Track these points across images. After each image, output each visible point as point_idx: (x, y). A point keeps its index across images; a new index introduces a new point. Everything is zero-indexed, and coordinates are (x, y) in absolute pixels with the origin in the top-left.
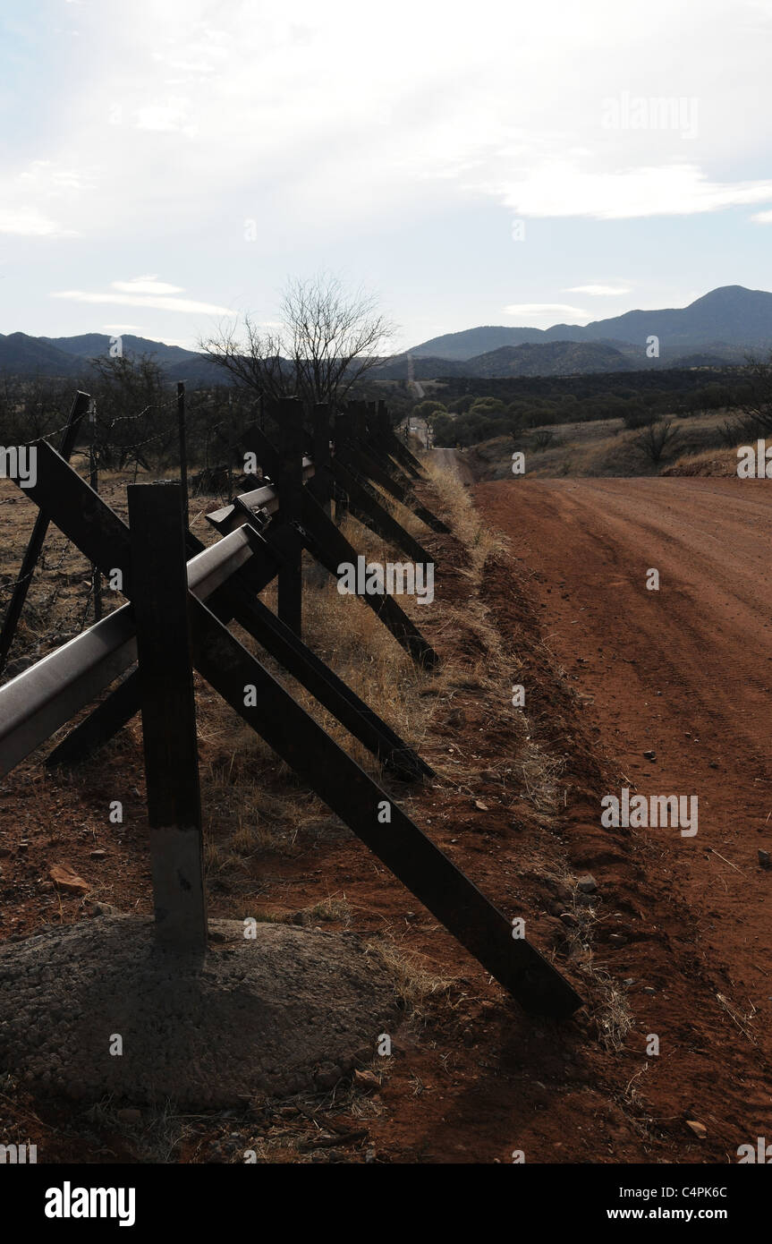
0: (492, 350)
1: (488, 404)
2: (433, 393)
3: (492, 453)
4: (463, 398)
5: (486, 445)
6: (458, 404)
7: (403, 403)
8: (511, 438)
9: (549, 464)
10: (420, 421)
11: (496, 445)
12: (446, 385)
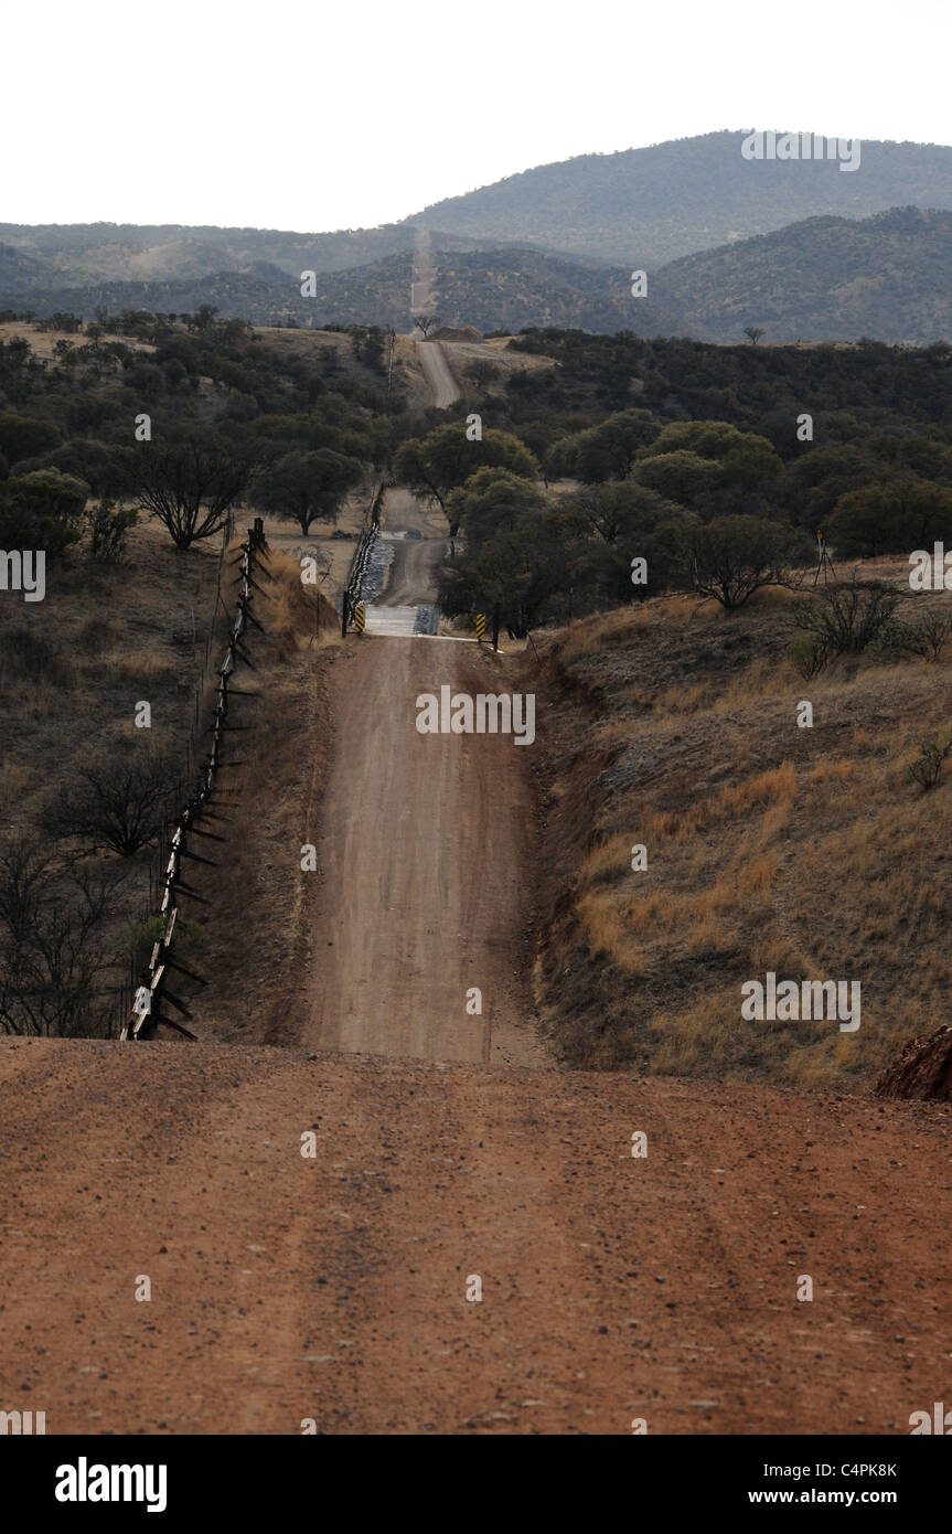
0: (761, 230)
1: (711, 449)
2: (494, 391)
3: (621, 666)
4: (613, 419)
5: (603, 628)
6: (584, 444)
7: (358, 427)
8: (711, 606)
9: (860, 737)
10: (424, 505)
11: (642, 631)
12: (551, 363)
